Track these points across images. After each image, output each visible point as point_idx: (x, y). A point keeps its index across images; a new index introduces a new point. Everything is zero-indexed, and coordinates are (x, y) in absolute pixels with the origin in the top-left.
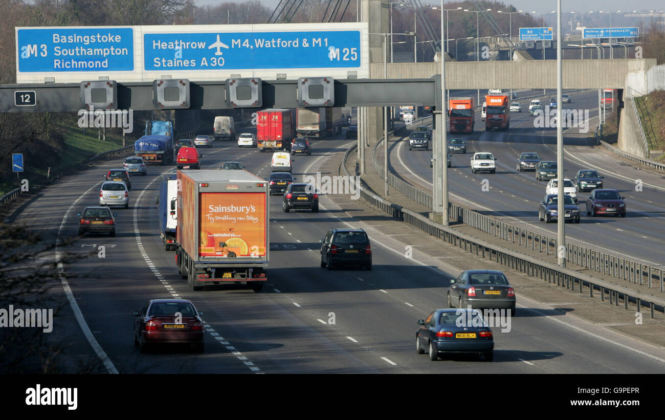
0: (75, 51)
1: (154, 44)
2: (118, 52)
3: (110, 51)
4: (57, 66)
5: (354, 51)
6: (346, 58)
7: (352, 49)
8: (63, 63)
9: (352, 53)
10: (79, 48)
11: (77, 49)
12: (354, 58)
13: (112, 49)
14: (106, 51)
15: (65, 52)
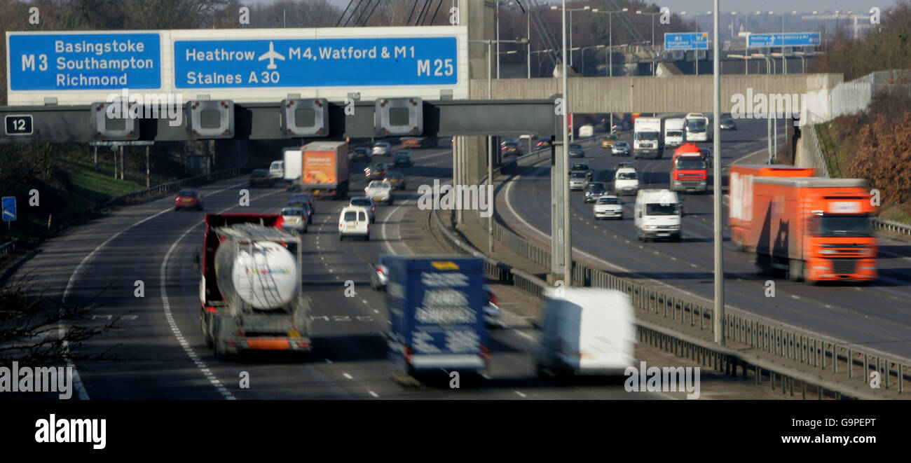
0: (84, 64)
1: (188, 55)
2: (141, 64)
3: (130, 63)
4: (60, 82)
5: (449, 63)
6: (439, 72)
7: (447, 61)
8: (68, 79)
9: (447, 66)
10: (90, 59)
11: (87, 61)
12: (449, 71)
13: (133, 60)
14: (125, 64)
15: (71, 65)
